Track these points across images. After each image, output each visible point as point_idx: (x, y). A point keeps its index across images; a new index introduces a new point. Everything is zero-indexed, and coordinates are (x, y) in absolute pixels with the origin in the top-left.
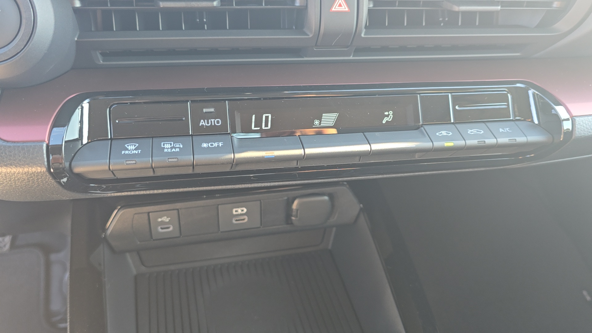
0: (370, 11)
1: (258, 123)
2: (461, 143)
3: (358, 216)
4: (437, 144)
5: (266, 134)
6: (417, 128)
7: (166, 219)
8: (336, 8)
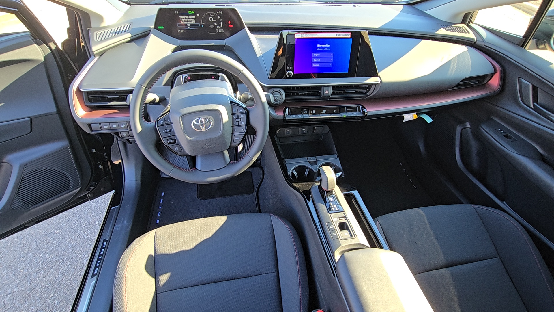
0: (332, 92)
1: (313, 112)
2: (347, 116)
3: (328, 132)
4: (343, 116)
5: (313, 114)
6: (339, 113)
7: (288, 131)
8: (326, 93)
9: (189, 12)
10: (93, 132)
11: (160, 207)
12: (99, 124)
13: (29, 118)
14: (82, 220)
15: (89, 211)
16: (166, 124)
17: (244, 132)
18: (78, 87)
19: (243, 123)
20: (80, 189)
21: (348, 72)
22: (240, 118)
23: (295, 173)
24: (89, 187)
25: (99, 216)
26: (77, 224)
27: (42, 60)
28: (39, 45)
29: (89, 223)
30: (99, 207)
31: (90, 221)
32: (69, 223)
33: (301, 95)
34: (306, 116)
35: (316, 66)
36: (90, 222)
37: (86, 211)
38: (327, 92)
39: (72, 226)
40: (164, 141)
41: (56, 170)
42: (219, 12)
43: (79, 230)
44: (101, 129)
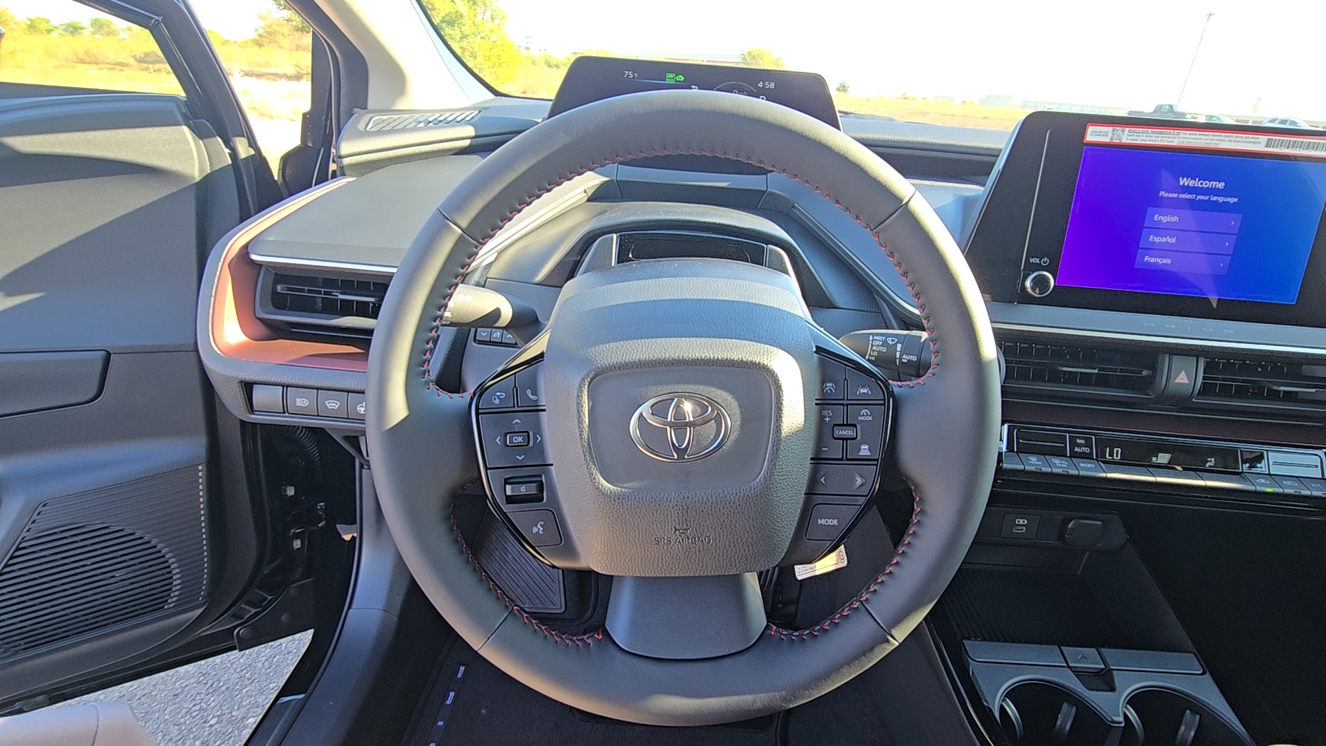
0: (1204, 382)
1: (1112, 454)
2: (1279, 490)
3: (1124, 544)
4: (1259, 489)
5: (1116, 462)
6: (1239, 474)
8: (1179, 380)
9: (670, 76)
10: (252, 416)
11: (441, 723)
12: (281, 388)
13: (104, 352)
14: (213, 701)
15: (245, 671)
16: (516, 409)
17: (867, 496)
18: (246, 246)
19: (865, 451)
20: (205, 610)
21: (1294, 303)
22: (855, 426)
23: (1011, 710)
24: (243, 606)
25: (264, 697)
26: (195, 711)
27: (194, 178)
28: (201, 139)
29: (229, 716)
30: (277, 667)
31: (236, 708)
32: (176, 704)
33: (1071, 379)
34: (1089, 465)
35: (1156, 264)
36: (234, 713)
37: (238, 670)
38: (1184, 378)
39: (180, 716)
40: (492, 485)
41: (137, 535)
42: (764, 82)
43: (192, 736)
44: (285, 411)
